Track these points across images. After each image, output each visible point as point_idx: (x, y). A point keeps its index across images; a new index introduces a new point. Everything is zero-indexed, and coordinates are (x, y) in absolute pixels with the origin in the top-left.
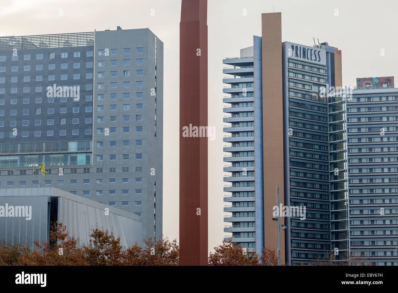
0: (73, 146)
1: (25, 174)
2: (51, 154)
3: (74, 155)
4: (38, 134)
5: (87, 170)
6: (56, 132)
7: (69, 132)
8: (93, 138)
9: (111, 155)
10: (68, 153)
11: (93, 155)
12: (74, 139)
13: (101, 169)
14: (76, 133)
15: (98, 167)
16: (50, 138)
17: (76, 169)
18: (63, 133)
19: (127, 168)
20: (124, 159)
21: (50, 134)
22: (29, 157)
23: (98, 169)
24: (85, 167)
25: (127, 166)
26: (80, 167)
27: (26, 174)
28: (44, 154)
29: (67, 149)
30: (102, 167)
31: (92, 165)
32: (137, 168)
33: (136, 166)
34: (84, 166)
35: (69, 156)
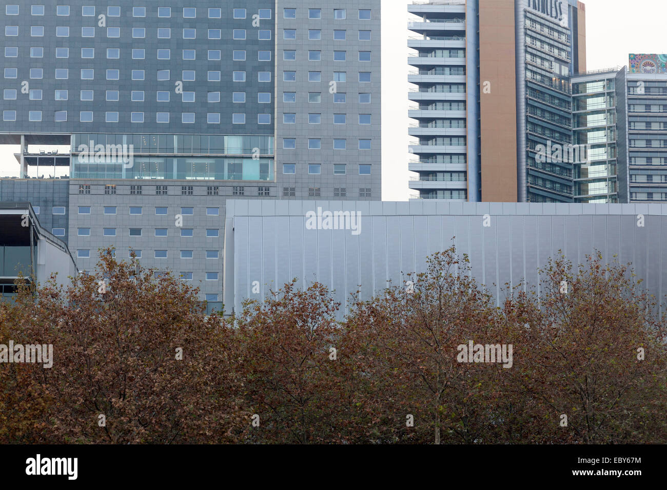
0: (233, 144)
1: (140, 193)
2: (192, 157)
3: (237, 161)
4: (163, 118)
5: (264, 190)
6: (201, 117)
7: (226, 117)
8: (276, 131)
9: (311, 165)
10: (226, 157)
11: (275, 163)
12: (236, 130)
13: (293, 189)
14: (239, 119)
15: (286, 185)
16: (188, 127)
17: (242, 188)
18: (214, 118)
19: (343, 190)
20: (336, 172)
21: (188, 119)
22: (147, 160)
23: (286, 189)
24: (260, 185)
25: (343, 186)
26: (250, 184)
27: (143, 193)
28: (175, 157)
29: (222, 150)
30: (294, 187)
31: (275, 181)
32: (362, 190)
33: (361, 187)
34: (258, 182)
35: (226, 162)
